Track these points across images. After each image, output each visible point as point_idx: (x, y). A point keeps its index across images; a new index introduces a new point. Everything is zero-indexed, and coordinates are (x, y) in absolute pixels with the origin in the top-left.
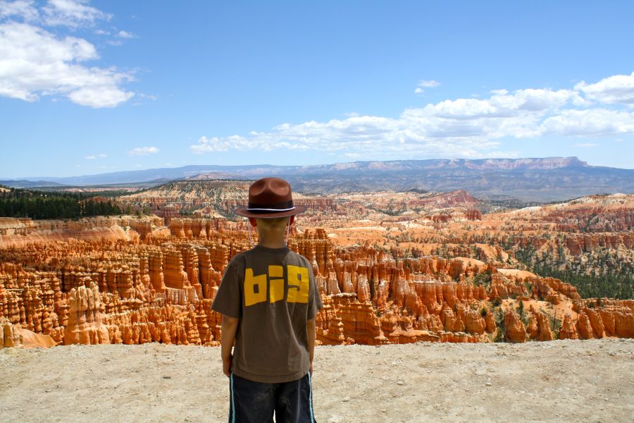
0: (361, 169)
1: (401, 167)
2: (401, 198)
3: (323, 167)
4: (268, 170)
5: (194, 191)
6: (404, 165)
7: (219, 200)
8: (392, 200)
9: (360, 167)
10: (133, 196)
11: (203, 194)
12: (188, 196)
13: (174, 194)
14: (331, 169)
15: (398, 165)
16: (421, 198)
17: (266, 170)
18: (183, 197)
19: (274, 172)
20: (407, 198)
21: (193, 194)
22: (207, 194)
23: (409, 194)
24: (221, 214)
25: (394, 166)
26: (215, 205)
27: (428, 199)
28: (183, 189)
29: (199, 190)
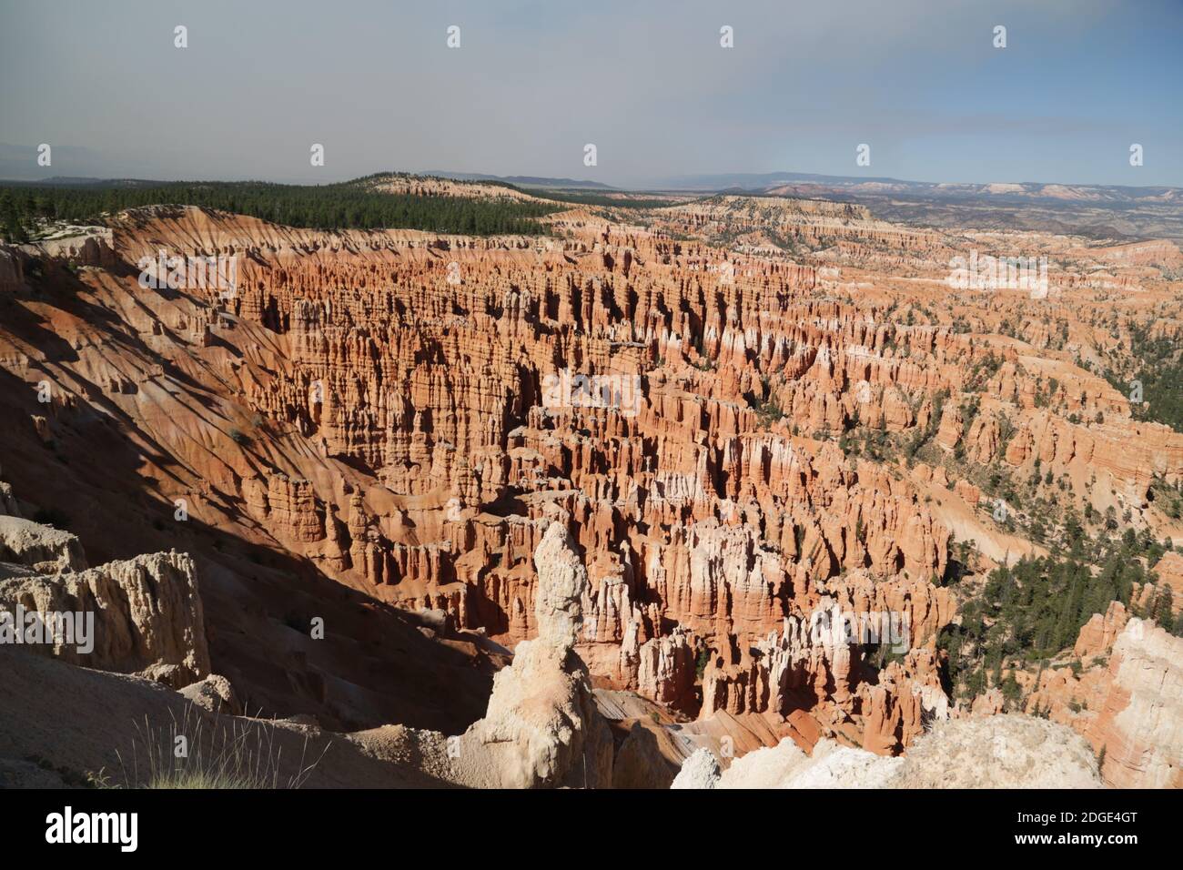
0: (1029, 194)
1: (1096, 196)
2: (1059, 244)
3: (970, 187)
4: (890, 185)
5: (746, 209)
6: (1101, 194)
7: (776, 224)
8: (1044, 245)
9: (1028, 190)
10: (669, 209)
11: (757, 214)
12: (736, 214)
13: (721, 210)
14: (982, 191)
15: (1092, 193)
16: (1091, 247)
17: (886, 185)
18: (730, 216)
19: (897, 188)
20: (1067, 244)
21: (744, 214)
22: (762, 214)
23: (1076, 238)
24: (775, 243)
25: (1084, 193)
26: (769, 230)
27: (1103, 250)
28: (732, 205)
29: (753, 208)
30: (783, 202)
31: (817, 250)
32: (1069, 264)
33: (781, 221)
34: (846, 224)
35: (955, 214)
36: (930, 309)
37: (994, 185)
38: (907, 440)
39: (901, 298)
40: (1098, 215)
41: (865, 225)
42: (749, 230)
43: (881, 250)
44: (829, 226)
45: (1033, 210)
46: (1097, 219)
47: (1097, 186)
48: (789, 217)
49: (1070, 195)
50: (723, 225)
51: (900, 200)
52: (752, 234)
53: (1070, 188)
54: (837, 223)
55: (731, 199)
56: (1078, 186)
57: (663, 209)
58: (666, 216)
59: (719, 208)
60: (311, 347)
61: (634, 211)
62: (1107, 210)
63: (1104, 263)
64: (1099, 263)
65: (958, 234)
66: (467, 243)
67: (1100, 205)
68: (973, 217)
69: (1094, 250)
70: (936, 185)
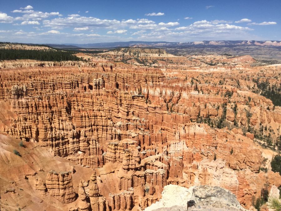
2: (219, 58)
3: (189, 43)
4: (165, 44)
5: (128, 52)
6: (225, 43)
7: (138, 56)
8: (215, 59)
9: (205, 43)
10: (103, 53)
11: (132, 54)
12: (125, 54)
13: (120, 53)
14: (192, 44)
15: (223, 43)
16: (228, 58)
17: (164, 44)
18: (123, 55)
19: (167, 45)
20: (222, 58)
21: (128, 54)
22: (133, 53)
23: (223, 56)
24: (139, 63)
25: (221, 43)
26: (136, 59)
27: (232, 59)
28: (124, 51)
29: (130, 52)
30: (140, 50)
31: (152, 64)
32: (225, 63)
33: (139, 55)
34: (159, 55)
35: (186, 51)
36: (197, 79)
37: (195, 42)
38: (217, 120)
39: (188, 76)
40: (226, 49)
41: (165, 55)
42: (130, 59)
43: (171, 63)
44: (154, 56)
45: (208, 49)
46: (226, 50)
47: (224, 41)
48: (142, 54)
49: (217, 44)
50: (122, 58)
51: (169, 48)
52: (131, 60)
53: (217, 42)
54: (156, 55)
55: (123, 49)
56: (219, 41)
57: (101, 53)
58: (103, 55)
59: (120, 52)
60: (21, 106)
61: (92, 54)
62: (228, 48)
63: (235, 63)
64: (233, 63)
65: (190, 57)
66: (52, 64)
67: (225, 46)
68: (191, 52)
69: (229, 59)
70: (179, 43)
